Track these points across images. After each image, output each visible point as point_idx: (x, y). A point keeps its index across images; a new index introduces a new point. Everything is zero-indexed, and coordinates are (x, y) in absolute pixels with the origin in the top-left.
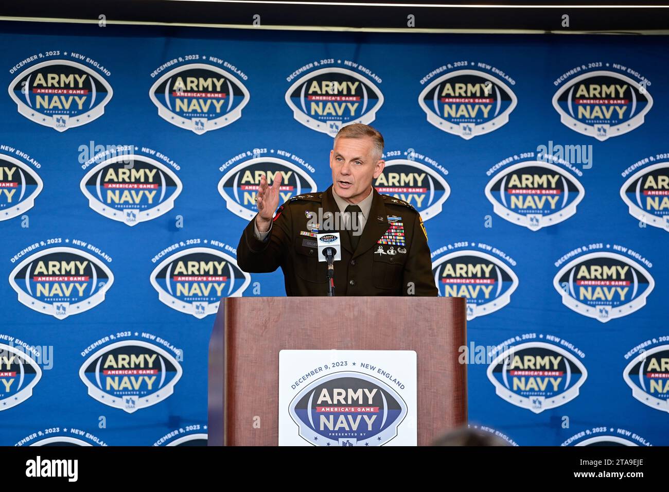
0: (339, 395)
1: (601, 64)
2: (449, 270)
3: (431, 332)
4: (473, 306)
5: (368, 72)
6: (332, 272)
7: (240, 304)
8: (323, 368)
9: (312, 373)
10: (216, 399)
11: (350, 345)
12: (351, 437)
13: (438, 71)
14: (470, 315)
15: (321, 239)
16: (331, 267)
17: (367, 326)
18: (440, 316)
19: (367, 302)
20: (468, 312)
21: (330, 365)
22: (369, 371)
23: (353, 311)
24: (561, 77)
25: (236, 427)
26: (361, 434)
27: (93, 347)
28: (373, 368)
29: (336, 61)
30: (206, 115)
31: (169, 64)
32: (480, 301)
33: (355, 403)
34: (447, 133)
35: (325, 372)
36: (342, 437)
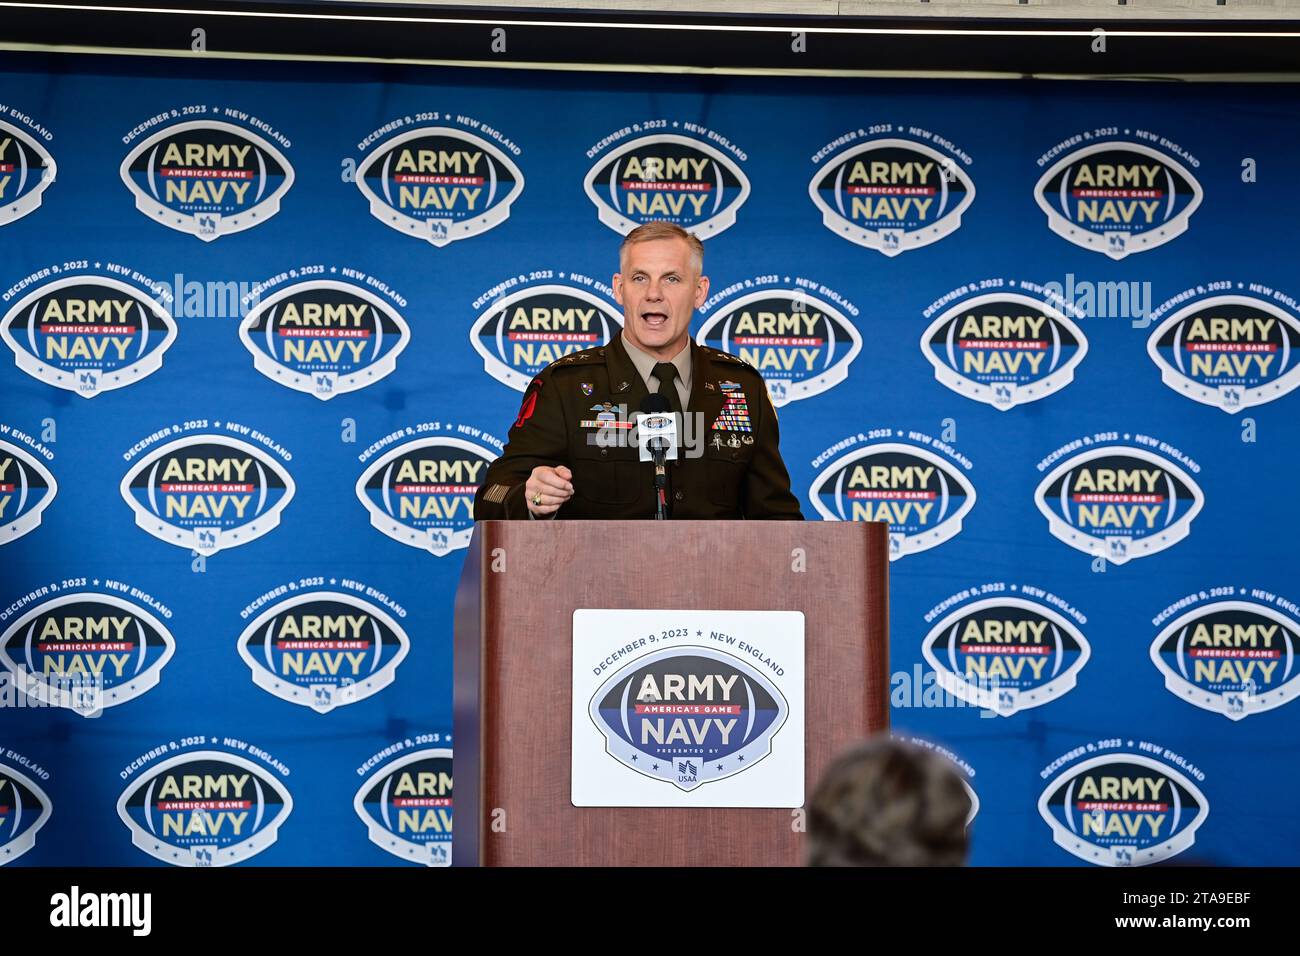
0: (673, 684)
1: (1116, 130)
2: (859, 476)
3: (828, 579)
4: (899, 537)
5: (723, 142)
6: (663, 479)
7: (507, 532)
8: (648, 641)
9: (629, 648)
10: (466, 692)
11: (692, 601)
12: (693, 755)
13: (842, 141)
14: (893, 551)
15: (643, 423)
16: (660, 471)
17: (721, 569)
18: (844, 553)
19: (721, 529)
20: (892, 546)
21: (659, 635)
22: (724, 645)
23: (698, 546)
24: (1050, 152)
25: (501, 738)
26: (711, 751)
27: (260, 602)
28: (731, 641)
29: (669, 123)
30: (451, 214)
31: (388, 128)
32: (911, 529)
33: (701, 699)
34: (857, 245)
35: (649, 646)
36: (677, 755)
